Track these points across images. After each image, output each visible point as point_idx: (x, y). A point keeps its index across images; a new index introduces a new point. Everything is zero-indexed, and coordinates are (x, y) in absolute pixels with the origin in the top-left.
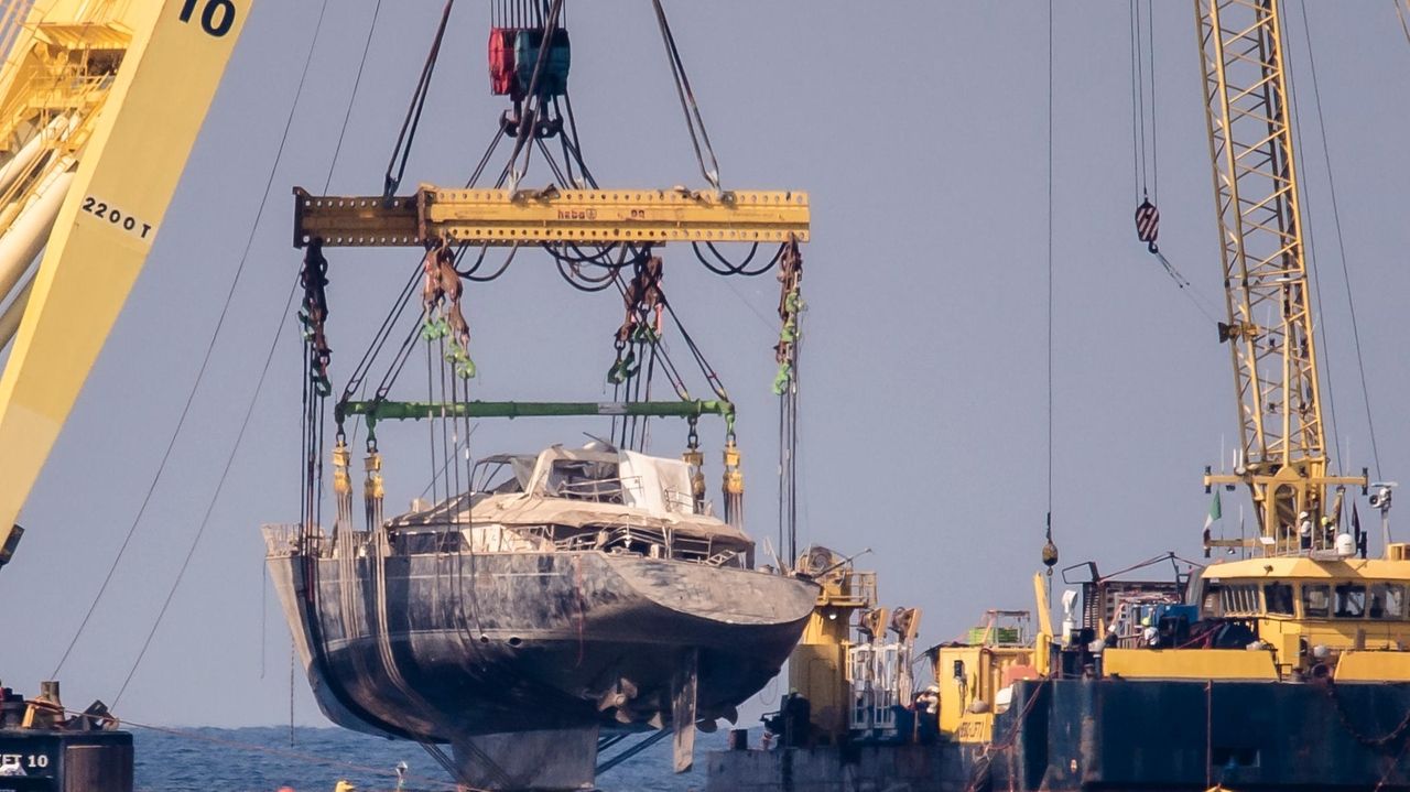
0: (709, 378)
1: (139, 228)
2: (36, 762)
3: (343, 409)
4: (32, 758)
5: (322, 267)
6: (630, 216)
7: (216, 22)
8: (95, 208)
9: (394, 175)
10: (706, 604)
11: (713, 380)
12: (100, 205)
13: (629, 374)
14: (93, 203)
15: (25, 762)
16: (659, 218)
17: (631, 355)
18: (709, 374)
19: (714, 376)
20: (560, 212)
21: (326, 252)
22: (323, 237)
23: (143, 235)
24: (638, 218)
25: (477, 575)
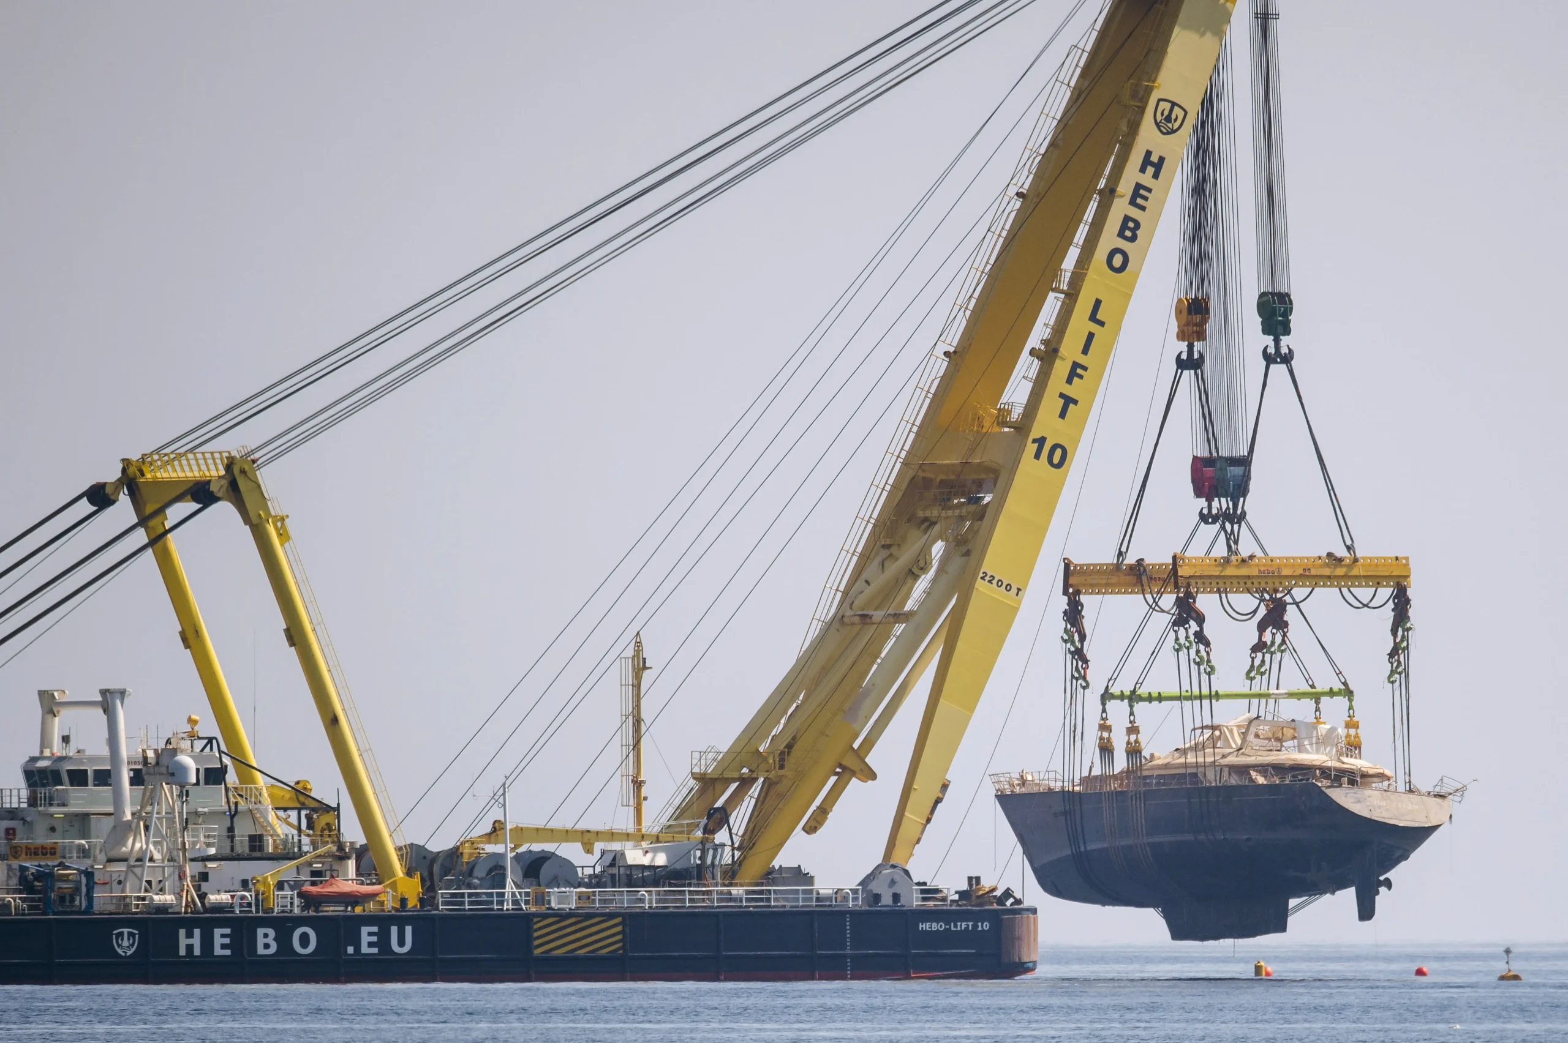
0: (1337, 674)
1: (1014, 591)
2: (982, 926)
3: (1106, 696)
4: (980, 924)
5: (1080, 608)
6: (1302, 572)
7: (1056, 460)
8: (987, 578)
9: (1124, 549)
10: (1385, 814)
11: (1340, 675)
12: (991, 576)
13: (1262, 674)
14: (986, 575)
15: (975, 926)
16: (1318, 574)
17: (1263, 661)
18: (1338, 672)
19: (1341, 673)
20: (1259, 570)
21: (1083, 598)
22: (1080, 588)
23: (1017, 595)
24: (1307, 573)
25: (1221, 799)
